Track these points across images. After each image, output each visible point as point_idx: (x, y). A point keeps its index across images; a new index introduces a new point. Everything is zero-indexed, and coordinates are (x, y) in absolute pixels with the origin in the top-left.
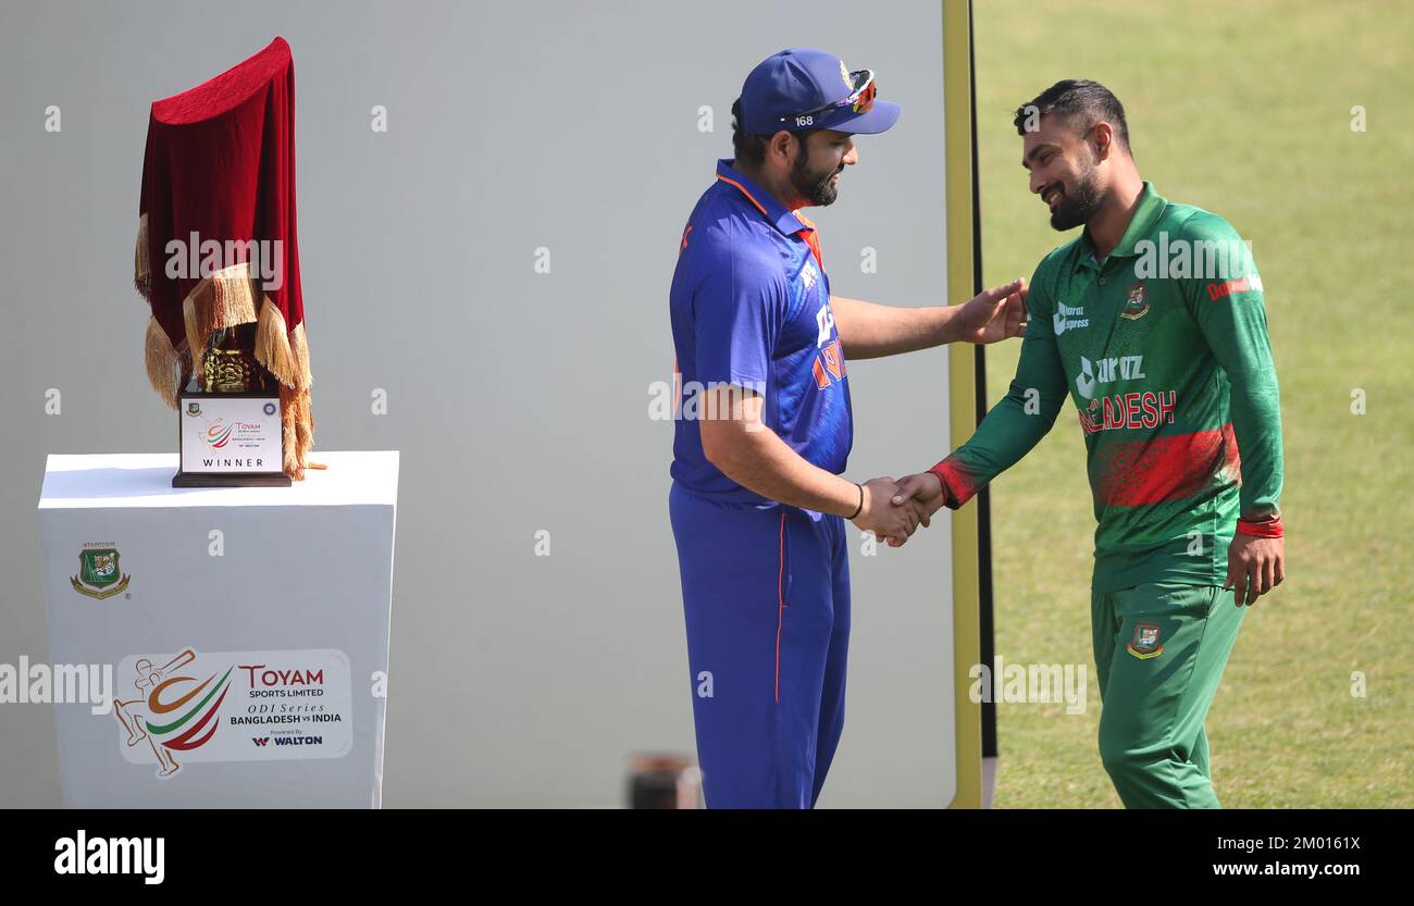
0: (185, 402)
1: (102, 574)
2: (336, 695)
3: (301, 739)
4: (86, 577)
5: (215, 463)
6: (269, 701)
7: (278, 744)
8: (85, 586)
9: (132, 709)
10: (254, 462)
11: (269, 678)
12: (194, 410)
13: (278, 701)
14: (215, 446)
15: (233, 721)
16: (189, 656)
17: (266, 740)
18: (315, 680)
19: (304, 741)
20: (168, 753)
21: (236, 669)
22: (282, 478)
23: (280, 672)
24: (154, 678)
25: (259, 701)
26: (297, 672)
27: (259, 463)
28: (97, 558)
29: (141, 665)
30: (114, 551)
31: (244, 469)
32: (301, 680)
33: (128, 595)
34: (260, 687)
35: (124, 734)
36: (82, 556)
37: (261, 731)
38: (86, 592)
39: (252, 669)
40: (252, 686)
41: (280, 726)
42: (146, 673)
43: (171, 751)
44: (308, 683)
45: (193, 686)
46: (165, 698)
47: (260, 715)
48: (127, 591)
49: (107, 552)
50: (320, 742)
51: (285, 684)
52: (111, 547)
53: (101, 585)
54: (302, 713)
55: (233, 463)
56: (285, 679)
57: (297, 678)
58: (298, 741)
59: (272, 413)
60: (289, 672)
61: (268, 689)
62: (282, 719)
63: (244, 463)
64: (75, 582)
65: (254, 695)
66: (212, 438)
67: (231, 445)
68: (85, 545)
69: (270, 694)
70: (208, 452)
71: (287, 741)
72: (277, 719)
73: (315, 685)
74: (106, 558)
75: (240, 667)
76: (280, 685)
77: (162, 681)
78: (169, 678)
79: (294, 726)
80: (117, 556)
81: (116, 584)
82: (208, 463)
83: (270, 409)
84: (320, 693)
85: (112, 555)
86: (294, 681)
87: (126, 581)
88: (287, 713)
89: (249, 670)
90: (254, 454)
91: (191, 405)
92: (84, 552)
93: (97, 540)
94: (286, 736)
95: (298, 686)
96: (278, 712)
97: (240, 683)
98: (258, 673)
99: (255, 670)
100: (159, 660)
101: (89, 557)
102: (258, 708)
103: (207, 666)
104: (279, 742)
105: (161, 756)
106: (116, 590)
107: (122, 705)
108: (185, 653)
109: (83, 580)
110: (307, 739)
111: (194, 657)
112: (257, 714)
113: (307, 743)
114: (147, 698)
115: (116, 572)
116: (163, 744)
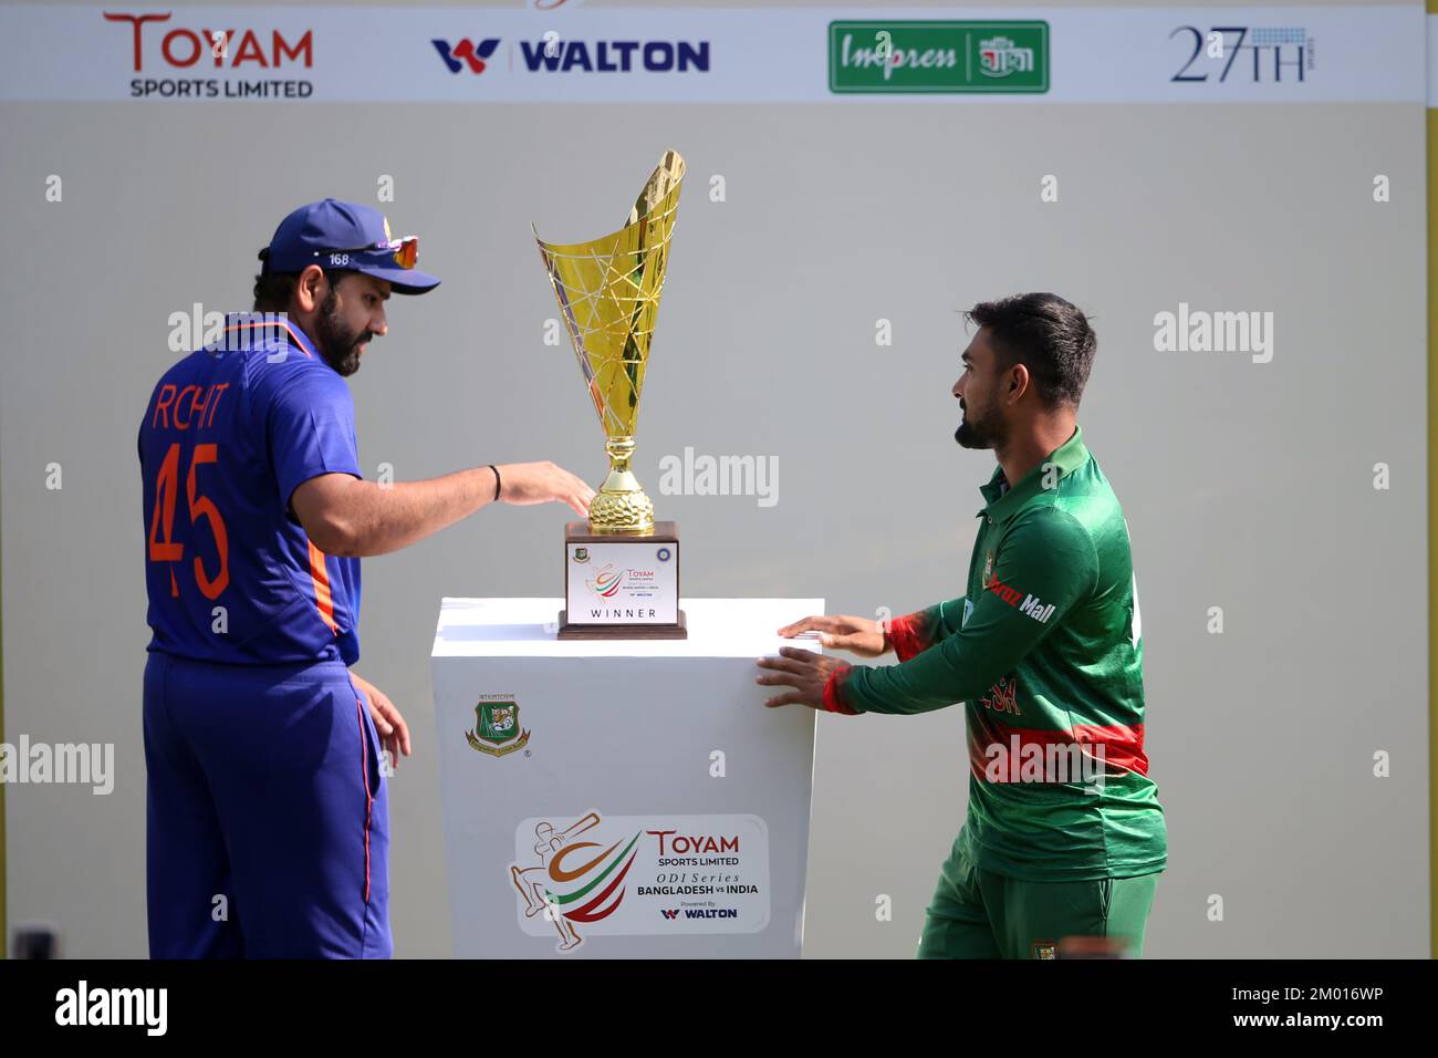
0: (573, 548)
1: (500, 729)
2: (753, 864)
3: (714, 911)
4: (483, 732)
5: (603, 614)
6: (679, 870)
7: (689, 917)
8: (481, 741)
9: (531, 877)
10: (646, 613)
11: (681, 845)
12: (581, 556)
13: (689, 869)
14: (605, 595)
15: (640, 891)
16: (593, 820)
17: (677, 912)
18: (729, 847)
19: (717, 914)
20: (569, 924)
21: (644, 835)
22: (675, 631)
23: (692, 839)
24: (555, 843)
25: (669, 870)
26: (711, 839)
27: (652, 613)
28: (494, 712)
29: (541, 829)
30: (513, 704)
31: (636, 620)
32: (715, 848)
33: (527, 752)
34: (670, 854)
35: (522, 904)
36: (478, 710)
37: (672, 902)
38: (481, 748)
39: (661, 834)
40: (662, 854)
41: (691, 898)
42: (547, 837)
43: (574, 923)
44: (723, 851)
45: (598, 852)
46: (567, 865)
47: (669, 885)
48: (525, 748)
49: (506, 705)
50: (735, 916)
51: (697, 851)
52: (510, 700)
53: (498, 741)
54: (716, 884)
55: (623, 613)
56: (697, 846)
57: (711, 845)
58: (711, 914)
59: (666, 559)
60: (702, 838)
61: (679, 856)
62: (694, 890)
63: (636, 614)
64: (470, 738)
65: (663, 863)
66: (600, 587)
67: (621, 593)
68: (482, 697)
69: (681, 862)
70: (596, 602)
71: (699, 914)
72: (688, 890)
73: (729, 853)
74: (504, 712)
75: (649, 833)
76: (691, 853)
77: (565, 845)
78: (571, 843)
79: (707, 897)
80: (516, 709)
81: (515, 741)
82: (596, 614)
83: (664, 555)
84: (735, 861)
85: (511, 708)
86: (707, 848)
87: (526, 737)
88: (699, 884)
89: (658, 836)
90: (646, 603)
91: (578, 550)
92: (481, 705)
93: (495, 692)
94: (698, 908)
95: (711, 854)
96: (689, 882)
97: (648, 849)
98: (668, 840)
99: (665, 835)
100: (561, 824)
101: (486, 710)
102: (668, 879)
103: (612, 831)
104: (690, 914)
105: (563, 929)
106: (515, 747)
107: (520, 873)
108: (590, 816)
109: (480, 735)
110: (721, 911)
111: (598, 821)
112: (666, 883)
113: (721, 916)
114: (547, 865)
115: (515, 728)
116: (566, 915)
